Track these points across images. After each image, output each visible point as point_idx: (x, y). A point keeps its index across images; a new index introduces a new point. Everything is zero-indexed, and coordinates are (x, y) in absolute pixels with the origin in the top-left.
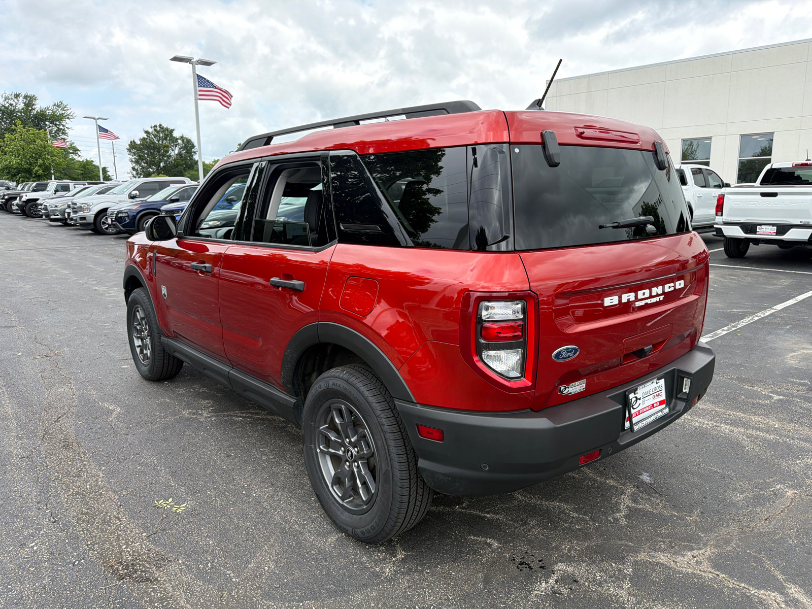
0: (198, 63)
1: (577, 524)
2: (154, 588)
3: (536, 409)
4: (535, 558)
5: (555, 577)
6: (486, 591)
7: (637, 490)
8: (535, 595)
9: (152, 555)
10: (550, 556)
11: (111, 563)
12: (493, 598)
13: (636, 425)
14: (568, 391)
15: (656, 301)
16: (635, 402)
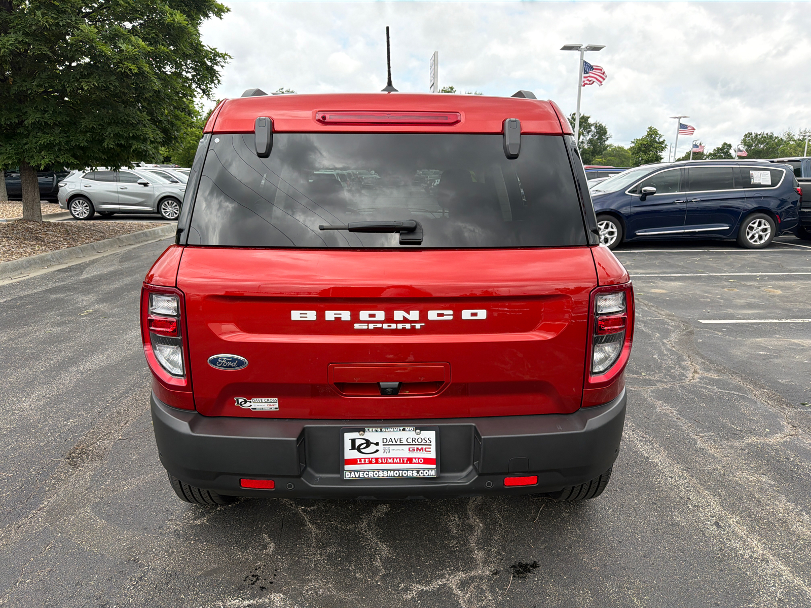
1: (363, 572)
2: (69, 471)
3: (203, 414)
4: (274, 578)
5: (255, 602)
6: (194, 579)
7: (489, 576)
8: (214, 605)
9: (102, 452)
10: (288, 583)
11: (80, 447)
12: (189, 587)
13: (351, 473)
14: (251, 406)
15: (404, 329)
16: (365, 445)
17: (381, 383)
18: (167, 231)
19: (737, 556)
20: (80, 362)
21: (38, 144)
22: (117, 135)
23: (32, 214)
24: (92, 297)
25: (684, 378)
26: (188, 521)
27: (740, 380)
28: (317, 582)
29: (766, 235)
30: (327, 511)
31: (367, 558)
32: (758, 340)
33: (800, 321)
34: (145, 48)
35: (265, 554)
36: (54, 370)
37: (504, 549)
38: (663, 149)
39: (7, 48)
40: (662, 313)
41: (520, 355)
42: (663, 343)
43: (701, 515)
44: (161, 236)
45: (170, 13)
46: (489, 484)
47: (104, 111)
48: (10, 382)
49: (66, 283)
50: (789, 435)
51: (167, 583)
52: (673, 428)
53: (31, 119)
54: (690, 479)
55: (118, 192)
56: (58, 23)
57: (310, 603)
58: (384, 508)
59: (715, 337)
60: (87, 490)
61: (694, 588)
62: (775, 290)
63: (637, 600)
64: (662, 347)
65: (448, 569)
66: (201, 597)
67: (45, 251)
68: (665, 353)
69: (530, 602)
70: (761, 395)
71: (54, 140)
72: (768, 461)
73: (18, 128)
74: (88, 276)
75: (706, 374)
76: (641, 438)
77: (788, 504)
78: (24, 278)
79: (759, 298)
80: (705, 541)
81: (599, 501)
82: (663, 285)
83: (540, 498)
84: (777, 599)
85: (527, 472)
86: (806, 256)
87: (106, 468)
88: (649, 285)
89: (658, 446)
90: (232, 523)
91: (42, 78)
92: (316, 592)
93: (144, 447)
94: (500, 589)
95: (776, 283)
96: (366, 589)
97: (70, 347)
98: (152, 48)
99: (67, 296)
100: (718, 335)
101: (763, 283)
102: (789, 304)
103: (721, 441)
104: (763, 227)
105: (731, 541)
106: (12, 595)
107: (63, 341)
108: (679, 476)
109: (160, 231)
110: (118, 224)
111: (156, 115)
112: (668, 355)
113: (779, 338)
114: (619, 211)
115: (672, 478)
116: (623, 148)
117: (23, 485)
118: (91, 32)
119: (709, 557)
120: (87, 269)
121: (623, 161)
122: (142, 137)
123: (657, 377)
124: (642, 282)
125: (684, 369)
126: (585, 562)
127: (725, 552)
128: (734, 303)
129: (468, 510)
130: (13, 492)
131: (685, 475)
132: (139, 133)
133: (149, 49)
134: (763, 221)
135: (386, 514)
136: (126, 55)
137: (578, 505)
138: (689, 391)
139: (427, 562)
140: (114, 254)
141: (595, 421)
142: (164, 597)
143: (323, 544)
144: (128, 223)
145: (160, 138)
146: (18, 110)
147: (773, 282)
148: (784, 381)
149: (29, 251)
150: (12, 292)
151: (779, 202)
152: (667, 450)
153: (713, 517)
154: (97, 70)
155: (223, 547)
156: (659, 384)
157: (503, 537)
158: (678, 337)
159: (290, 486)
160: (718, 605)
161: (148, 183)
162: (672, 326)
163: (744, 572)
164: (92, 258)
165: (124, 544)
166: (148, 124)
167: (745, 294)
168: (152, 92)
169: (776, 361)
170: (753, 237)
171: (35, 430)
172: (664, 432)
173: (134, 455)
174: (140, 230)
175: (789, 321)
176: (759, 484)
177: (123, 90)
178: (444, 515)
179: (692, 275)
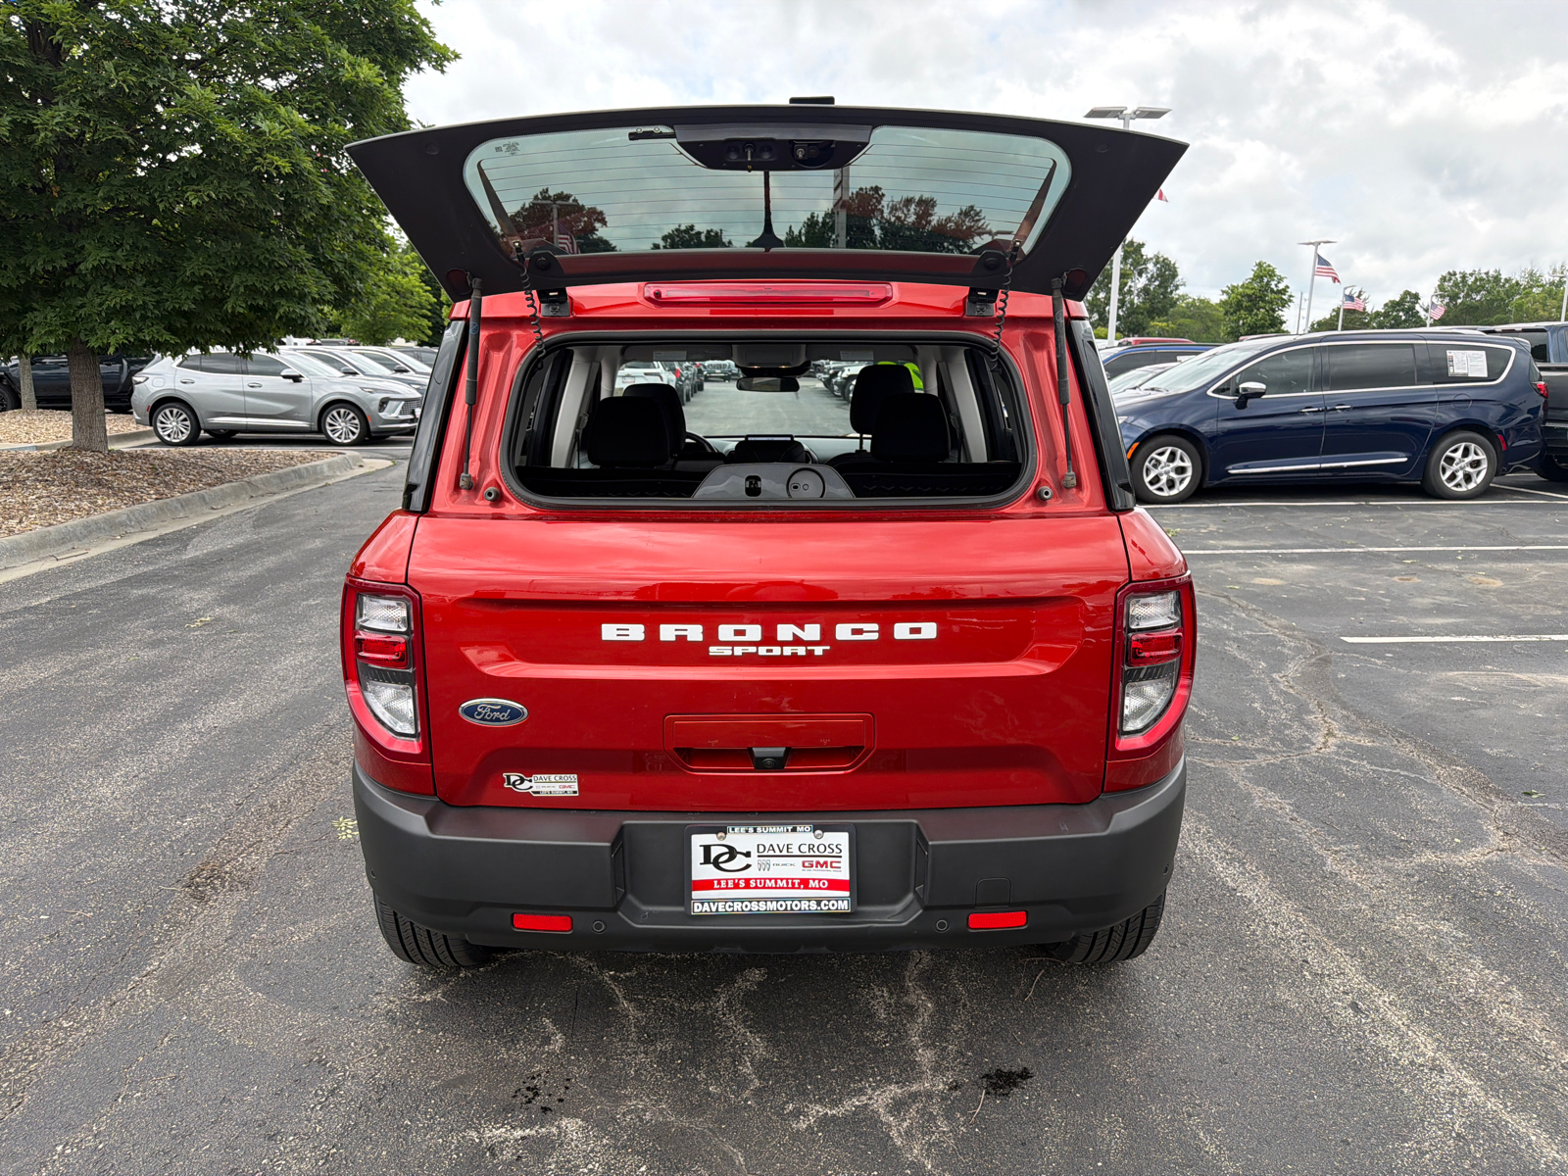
0: (1134, 116)
1: (721, 1084)
2: (192, 908)
3: (449, 802)
4: (565, 1093)
5: (533, 1132)
6: (426, 1094)
7: (943, 1092)
8: (463, 1137)
9: (247, 875)
10: (589, 1102)
11: (208, 867)
12: (418, 1106)
13: (703, 904)
14: (531, 787)
15: (794, 655)
16: (726, 857)
17: (754, 749)
18: (339, 469)
19: (1387, 1061)
20: (195, 714)
21: (104, 307)
22: (252, 290)
23: (89, 436)
24: (207, 594)
25: (1308, 745)
26: (410, 995)
27: (1413, 748)
28: (641, 1100)
29: (1478, 473)
30: (655, 980)
31: (728, 1060)
32: (1451, 674)
33: (1533, 638)
34: (303, 128)
35: (547, 1052)
36: (151, 729)
37: (970, 1046)
38: (1284, 304)
39: (52, 131)
40: (1273, 623)
41: (999, 701)
42: (1273, 681)
43: (1326, 991)
44: (328, 477)
45: (350, 64)
46: (942, 925)
47: (226, 246)
48: (72, 750)
49: (157, 567)
50: (1498, 850)
51: (379, 1100)
52: (1283, 836)
53: (91, 259)
54: (1309, 928)
55: (244, 394)
56: (145, 83)
57: (629, 1135)
58: (756, 975)
59: (1369, 669)
60: (226, 941)
61: (1307, 1114)
62: (1491, 580)
63: (1204, 1133)
64: (1271, 688)
65: (871, 1079)
66: (439, 1124)
67: (116, 508)
68: (1275, 698)
69: (1016, 1136)
70: (1451, 777)
71: (135, 299)
72: (1455, 896)
73: (67, 277)
74: (197, 554)
75: (1350, 738)
76: (1223, 854)
77: (1487, 971)
78: (78, 558)
79: (1459, 595)
80: (1332, 1034)
81: (1143, 965)
82: (1278, 569)
83: (1037, 959)
84: (1454, 1135)
85: (1009, 904)
86: (1554, 514)
87: (258, 903)
88: (1250, 570)
89: (1254, 869)
90: (487, 999)
91: (113, 186)
92: (639, 1117)
93: (323, 867)
94: (963, 1115)
95: (1494, 566)
96: (726, 1111)
97: (176, 686)
98: (316, 128)
99: (163, 591)
100: (1377, 664)
101: (1468, 566)
102: (1514, 607)
103: (1370, 859)
104: (1472, 457)
105: (1377, 1035)
106: (113, 1118)
107: (161, 674)
108: (1290, 922)
109: (326, 469)
110: (247, 453)
111: (321, 251)
112: (1279, 703)
113: (1491, 670)
114: (1196, 427)
115: (1276, 925)
116: (1208, 302)
117: (113, 933)
118: (206, 98)
119: (1337, 1063)
120: (195, 540)
121: (1208, 327)
122: (297, 292)
123: (1258, 744)
124: (1238, 565)
125: (1309, 728)
126: (1114, 1070)
127: (1367, 1055)
128: (1410, 604)
129: (907, 979)
130: (96, 944)
131: (1301, 920)
132: (291, 285)
133: (311, 129)
134: (1473, 446)
135: (759, 984)
136: (269, 140)
137: (1104, 972)
138: (1317, 769)
139: (833, 1068)
140: (242, 512)
141: (1128, 817)
142: (376, 1124)
143: (649, 1036)
144: (265, 451)
145: (330, 293)
146: (68, 244)
147: (1487, 565)
148: (1495, 750)
149: (86, 507)
150: (59, 584)
151: (1503, 410)
152: (1270, 876)
153: (1347, 994)
154: (216, 169)
155: (473, 1041)
156: (1260, 757)
157: (969, 1025)
158: (1300, 669)
159: (598, 926)
160: (1348, 1144)
161: (301, 376)
162: (1290, 649)
163: (1397, 1089)
164: (202, 520)
165: (300, 1034)
166: (308, 268)
167: (1432, 587)
168: (316, 210)
169: (1482, 713)
170: (1453, 477)
171: (126, 837)
172: (1266, 843)
173: (306, 881)
174: (288, 465)
175: (1513, 639)
176: (1435, 937)
177: (262, 206)
178: (864, 988)
179: (1334, 550)
